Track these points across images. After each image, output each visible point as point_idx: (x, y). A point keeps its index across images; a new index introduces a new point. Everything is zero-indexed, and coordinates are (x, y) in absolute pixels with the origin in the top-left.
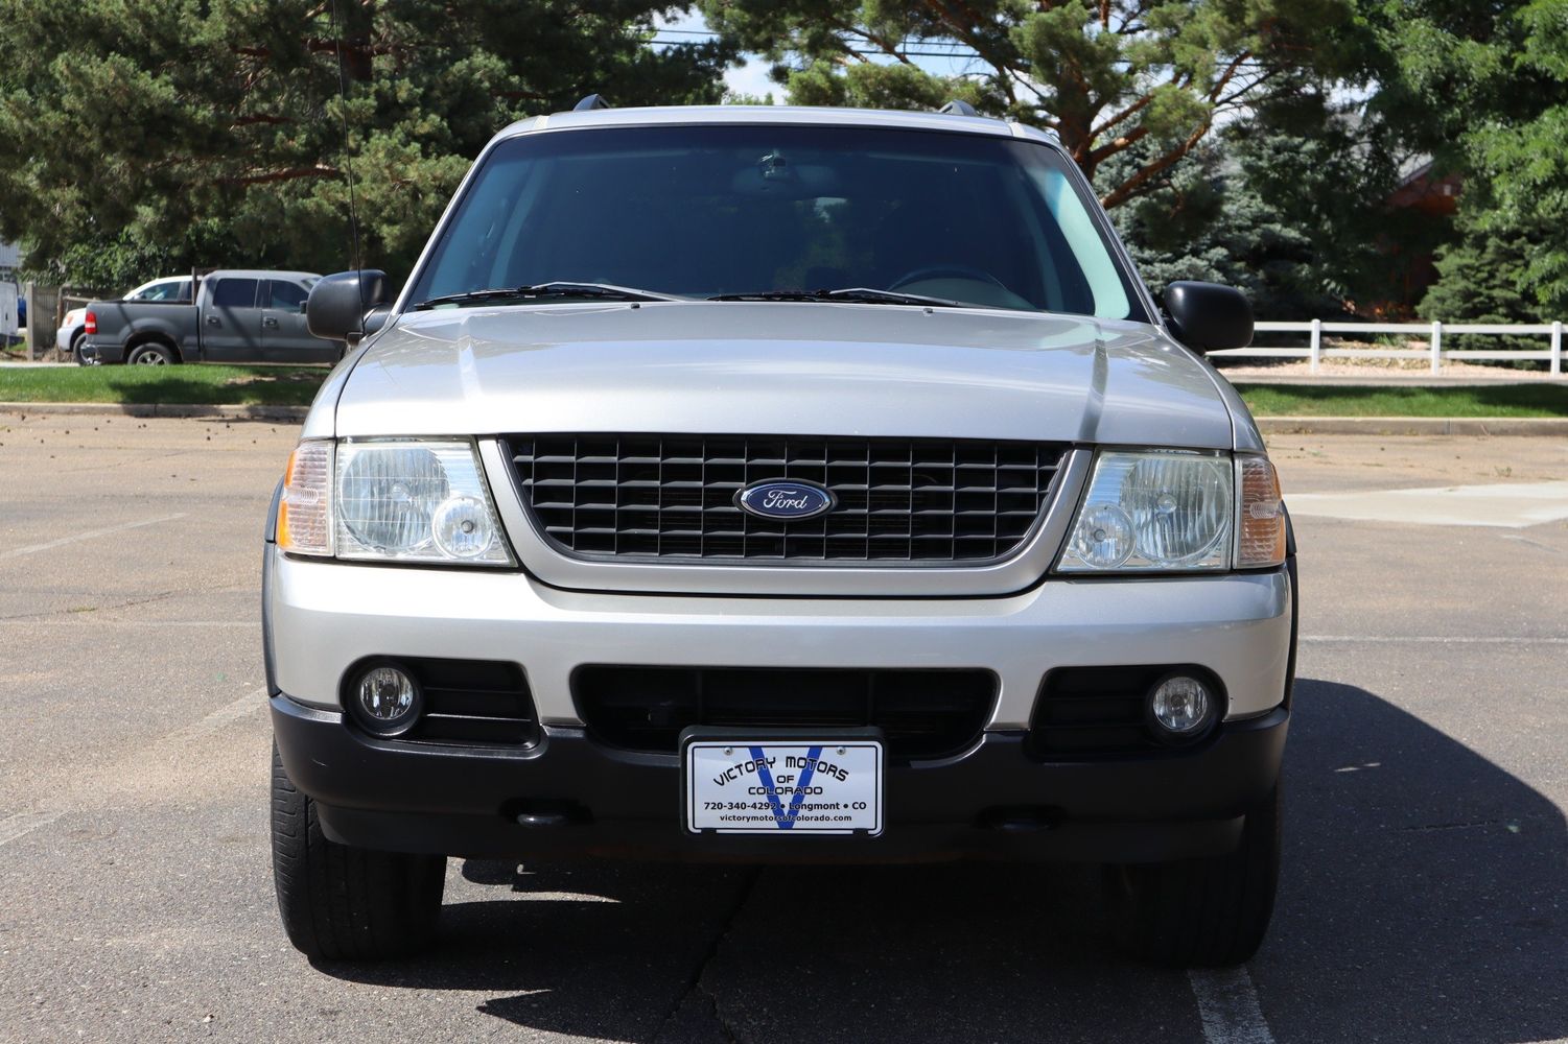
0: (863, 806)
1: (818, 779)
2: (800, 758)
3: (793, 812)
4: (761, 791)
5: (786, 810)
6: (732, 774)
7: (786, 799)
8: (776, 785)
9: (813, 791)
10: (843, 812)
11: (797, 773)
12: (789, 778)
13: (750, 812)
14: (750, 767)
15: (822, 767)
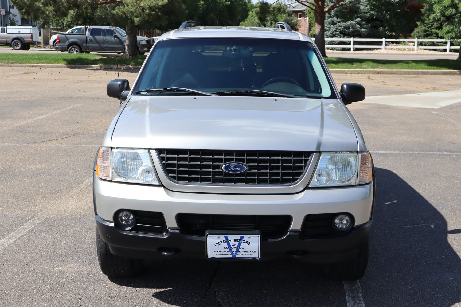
0: (255, 252)
1: (243, 245)
2: (238, 239)
3: (236, 253)
4: (228, 248)
5: (234, 253)
6: (219, 243)
7: (234, 250)
8: (232, 246)
9: (242, 248)
10: (249, 253)
11: (237, 243)
12: (235, 244)
13: (224, 253)
14: (224, 241)
15: (244, 242)
